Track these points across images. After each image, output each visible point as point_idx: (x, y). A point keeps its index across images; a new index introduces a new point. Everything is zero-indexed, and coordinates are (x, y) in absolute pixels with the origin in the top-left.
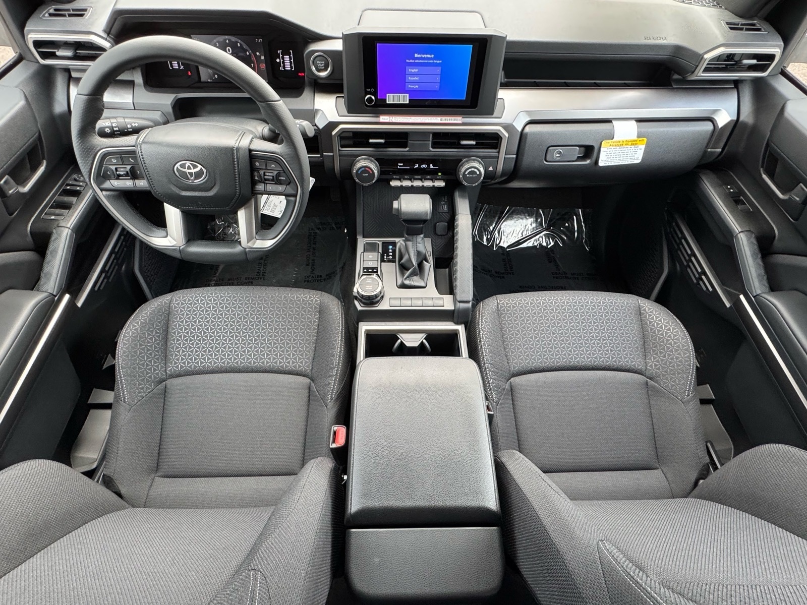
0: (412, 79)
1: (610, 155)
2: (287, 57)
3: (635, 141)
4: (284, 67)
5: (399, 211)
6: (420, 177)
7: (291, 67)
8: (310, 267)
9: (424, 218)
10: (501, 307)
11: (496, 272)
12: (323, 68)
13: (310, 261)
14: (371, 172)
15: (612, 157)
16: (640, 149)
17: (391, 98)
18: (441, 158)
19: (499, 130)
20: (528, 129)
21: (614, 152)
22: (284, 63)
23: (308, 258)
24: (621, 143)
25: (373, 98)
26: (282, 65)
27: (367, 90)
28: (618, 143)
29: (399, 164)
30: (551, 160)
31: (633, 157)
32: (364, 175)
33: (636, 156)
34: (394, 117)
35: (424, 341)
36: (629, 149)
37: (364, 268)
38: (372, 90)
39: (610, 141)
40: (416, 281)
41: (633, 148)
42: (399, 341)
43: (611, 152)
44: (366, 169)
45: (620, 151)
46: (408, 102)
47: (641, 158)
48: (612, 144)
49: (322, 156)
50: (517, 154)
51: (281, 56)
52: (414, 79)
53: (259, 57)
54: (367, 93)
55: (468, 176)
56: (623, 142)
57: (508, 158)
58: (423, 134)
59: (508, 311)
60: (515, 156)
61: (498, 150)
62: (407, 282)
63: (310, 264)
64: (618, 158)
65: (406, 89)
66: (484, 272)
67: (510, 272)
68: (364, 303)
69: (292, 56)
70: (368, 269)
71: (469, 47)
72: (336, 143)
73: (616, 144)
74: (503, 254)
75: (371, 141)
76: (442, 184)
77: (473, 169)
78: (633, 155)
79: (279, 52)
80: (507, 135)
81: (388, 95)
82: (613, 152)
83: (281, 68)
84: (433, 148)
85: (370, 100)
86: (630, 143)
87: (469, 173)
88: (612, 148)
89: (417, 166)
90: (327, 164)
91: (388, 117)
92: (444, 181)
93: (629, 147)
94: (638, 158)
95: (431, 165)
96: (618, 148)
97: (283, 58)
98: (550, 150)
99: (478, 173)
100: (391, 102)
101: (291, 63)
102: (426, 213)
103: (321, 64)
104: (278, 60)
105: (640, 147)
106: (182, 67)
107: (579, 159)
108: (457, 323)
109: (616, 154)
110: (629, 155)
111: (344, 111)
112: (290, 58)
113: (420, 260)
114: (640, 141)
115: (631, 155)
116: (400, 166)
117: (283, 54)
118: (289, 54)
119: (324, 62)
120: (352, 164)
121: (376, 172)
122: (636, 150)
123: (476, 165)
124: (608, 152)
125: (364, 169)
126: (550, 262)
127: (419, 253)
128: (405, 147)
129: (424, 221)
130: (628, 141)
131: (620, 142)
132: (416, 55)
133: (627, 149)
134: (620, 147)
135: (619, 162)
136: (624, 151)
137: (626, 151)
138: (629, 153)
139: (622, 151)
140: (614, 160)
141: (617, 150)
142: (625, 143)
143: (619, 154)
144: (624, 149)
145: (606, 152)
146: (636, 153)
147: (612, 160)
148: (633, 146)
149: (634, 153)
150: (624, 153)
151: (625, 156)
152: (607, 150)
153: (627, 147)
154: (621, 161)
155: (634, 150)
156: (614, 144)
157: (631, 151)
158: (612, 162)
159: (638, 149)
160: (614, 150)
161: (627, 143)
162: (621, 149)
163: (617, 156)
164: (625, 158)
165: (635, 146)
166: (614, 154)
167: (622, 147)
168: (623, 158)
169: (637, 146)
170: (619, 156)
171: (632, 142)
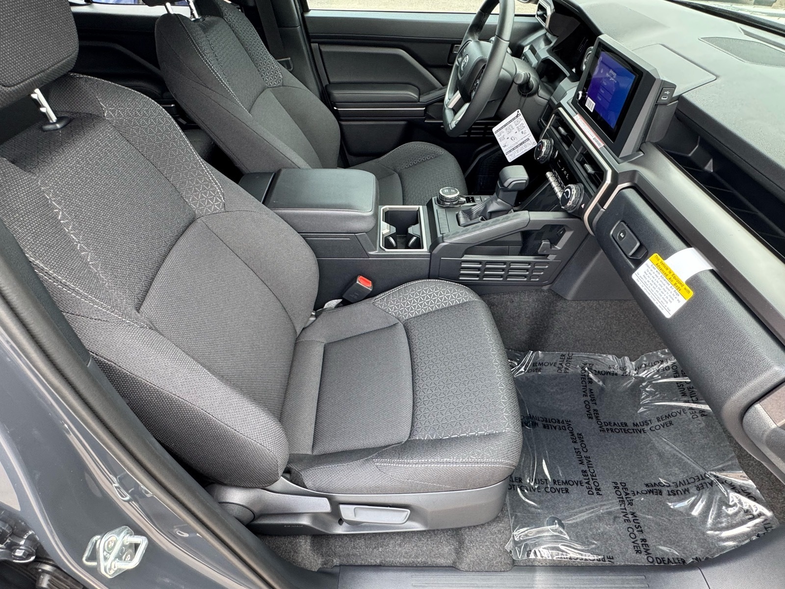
3: (681, 284)
15: (649, 279)
16: (680, 302)
17: (588, 102)
19: (606, 171)
21: (653, 275)
24: (667, 272)
25: (581, 95)
27: (584, 88)
28: (665, 270)
31: (666, 304)
33: (669, 305)
36: (669, 287)
39: (660, 259)
41: (673, 291)
43: (651, 272)
45: (659, 281)
46: (592, 111)
47: (672, 313)
48: (659, 264)
50: (606, 210)
52: (602, 91)
54: (582, 90)
55: (564, 194)
56: (670, 272)
61: (597, 192)
64: (651, 287)
65: (597, 99)
75: (560, 128)
77: (569, 191)
78: (667, 300)
80: (609, 183)
81: (589, 98)
84: (577, 160)
86: (675, 281)
87: (566, 192)
88: (657, 269)
93: (671, 285)
94: (669, 310)
95: (568, 175)
96: (661, 274)
98: (622, 224)
100: (587, 106)
105: (680, 297)
107: (633, 258)
109: (654, 280)
110: (663, 295)
111: (571, 100)
114: (685, 289)
115: (665, 297)
116: (559, 162)
122: (674, 298)
124: (649, 270)
128: (568, 147)
130: (675, 277)
131: (667, 269)
133: (667, 285)
134: (663, 276)
135: (650, 293)
136: (662, 285)
137: (665, 287)
138: (665, 293)
139: (661, 283)
140: (647, 285)
141: (658, 275)
142: (670, 276)
143: (656, 283)
144: (664, 282)
145: (648, 268)
146: (671, 300)
147: (646, 283)
148: (675, 289)
149: (669, 298)
150: (660, 288)
151: (660, 292)
152: (650, 266)
153: (669, 283)
154: (651, 295)
155: (671, 295)
156: (662, 267)
157: (669, 292)
158: (644, 285)
159: (676, 298)
160: (656, 273)
161: (672, 278)
162: (663, 280)
163: (653, 284)
164: (657, 294)
165: (677, 291)
166: (652, 279)
167: (665, 278)
168: (656, 292)
169: (678, 292)
170: (655, 286)
171: (677, 283)
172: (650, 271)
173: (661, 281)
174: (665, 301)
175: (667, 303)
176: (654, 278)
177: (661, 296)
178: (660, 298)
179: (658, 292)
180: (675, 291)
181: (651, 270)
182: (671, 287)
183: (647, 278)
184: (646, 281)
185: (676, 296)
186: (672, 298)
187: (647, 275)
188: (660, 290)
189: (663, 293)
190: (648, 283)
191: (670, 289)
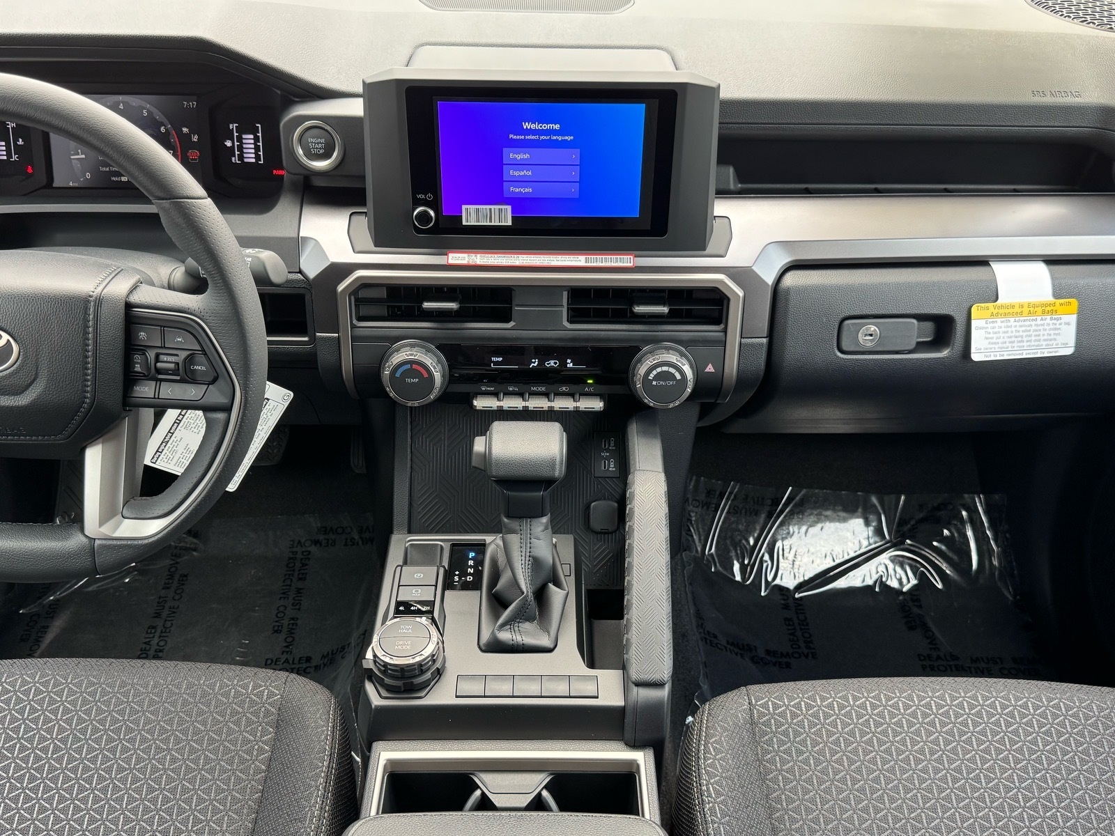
0: (516, 174)
1: (995, 336)
2: (249, 139)
3: (1050, 305)
4: (241, 157)
5: (486, 457)
6: (544, 389)
7: (258, 157)
8: (282, 636)
9: (545, 473)
10: (762, 715)
11: (768, 652)
12: (322, 151)
13: (286, 622)
14: (426, 375)
15: (1001, 340)
16: (1068, 324)
17: (472, 215)
18: (590, 344)
19: (722, 282)
20: (791, 280)
21: (1003, 329)
22: (241, 148)
23: (280, 615)
24: (1017, 309)
25: (432, 213)
26: (237, 153)
27: (419, 196)
28: (1011, 310)
29: (494, 359)
30: (852, 349)
31: (1055, 343)
32: (408, 380)
33: (1060, 340)
34: (478, 255)
35: (545, 793)
36: (1039, 322)
37: (399, 604)
38: (430, 197)
39: (990, 305)
40: (527, 634)
41: (1048, 321)
42: (478, 793)
43: (996, 330)
44: (414, 366)
45: (1018, 328)
46: (510, 223)
47: (1072, 341)
48: (995, 312)
49: (313, 339)
50: (771, 335)
51: (236, 134)
52: (522, 173)
53: (188, 136)
54: (417, 203)
55: (654, 383)
56: (1022, 306)
57: (747, 345)
58: (546, 291)
59: (779, 725)
60: (765, 340)
61: (722, 326)
62: (505, 636)
63: (285, 630)
64: (1016, 345)
65: (506, 195)
66: (736, 650)
67: (806, 651)
68: (389, 689)
69: (260, 135)
70: (407, 605)
71: (638, 110)
72: (346, 311)
73: (1007, 311)
74: (786, 607)
75: (427, 305)
76: (597, 405)
77: (665, 369)
78: (1053, 337)
79: (233, 126)
80: (741, 293)
81: (464, 207)
82: (1001, 330)
83: (235, 160)
84: (571, 321)
85: (424, 217)
86: (1039, 310)
87: (658, 377)
88: (999, 320)
89: (535, 363)
90: (324, 357)
91: (465, 255)
92: (601, 396)
93: (1039, 318)
94: (1065, 345)
95: (569, 361)
96: (1012, 320)
97: (240, 139)
98: (848, 324)
99: (678, 376)
100: (473, 223)
101: (257, 148)
102: (552, 463)
103: (317, 142)
104: (229, 144)
105: (1065, 318)
106: (15, 157)
107: (921, 347)
108: (634, 745)
109: (1010, 334)
110: (1042, 338)
111: (367, 240)
112: (256, 139)
113: (539, 583)
114: (1061, 305)
115: (1046, 337)
116: (496, 363)
117: (241, 131)
118: (254, 131)
119: (323, 141)
120: (383, 357)
121: (438, 377)
122: (1058, 326)
123: (673, 358)
124: (989, 330)
125: (408, 366)
126: (911, 628)
127: (536, 563)
128: (508, 320)
129: (548, 482)
130: (1035, 306)
131: (1013, 307)
132: (526, 125)
133: (1034, 323)
134: (1017, 319)
135: (1021, 352)
136: (1029, 328)
137: (1034, 328)
138: (1042, 333)
139: (1023, 328)
140: (1008, 348)
141: (1009, 324)
142: (1026, 310)
143: (1017, 334)
144: (1028, 323)
145: (984, 330)
146: (1057, 332)
147: (1001, 348)
148: (1049, 317)
149: (1052, 332)
150: (1028, 333)
151: (1033, 338)
152: (986, 326)
153: (1034, 318)
154: (1025, 352)
155: (1051, 327)
156: (1001, 311)
157: (1046, 327)
158: (1002, 353)
159: (1060, 324)
160: (1003, 325)
161: (1032, 309)
162: (1020, 323)
163: (1013, 339)
164: (1033, 343)
165: (1054, 317)
166: (1006, 335)
167: (1021, 318)
168: (1028, 344)
169: (1056, 317)
170: (1020, 339)
171: (1044, 308)
172: (991, 331)
173: (1021, 326)
174: (1051, 340)
175: (1055, 339)
176: (1007, 332)
177: (1039, 340)
178: (1041, 343)
179: (1030, 341)
180: (1051, 319)
181: (994, 328)
182: (1042, 319)
183: (998, 340)
184: (1000, 345)
185: (1058, 322)
186: (1055, 329)
187: (992, 338)
188: (1030, 336)
189: (1039, 335)
190: (1005, 345)
191: (1042, 322)
